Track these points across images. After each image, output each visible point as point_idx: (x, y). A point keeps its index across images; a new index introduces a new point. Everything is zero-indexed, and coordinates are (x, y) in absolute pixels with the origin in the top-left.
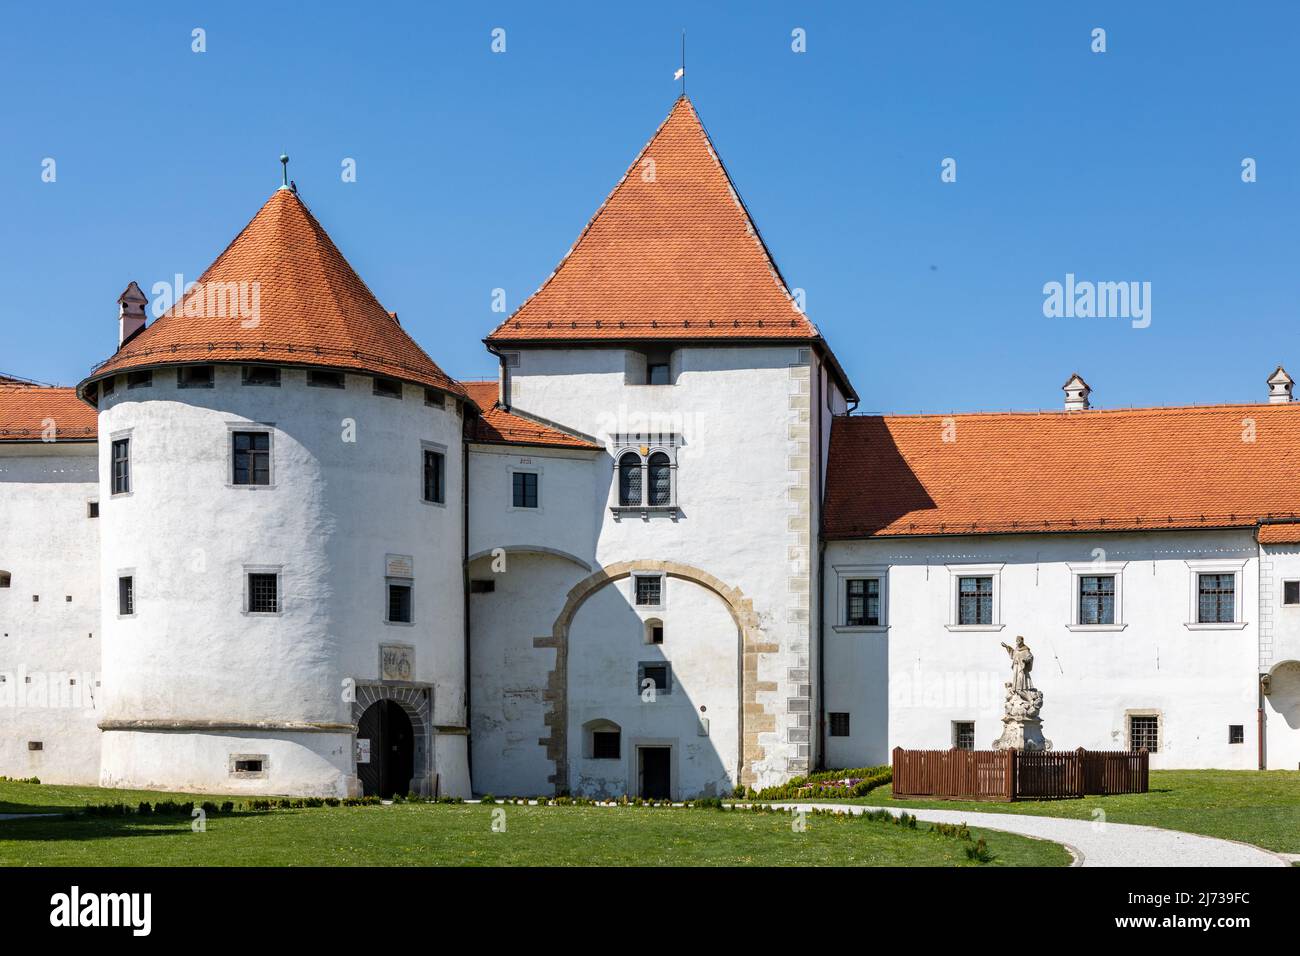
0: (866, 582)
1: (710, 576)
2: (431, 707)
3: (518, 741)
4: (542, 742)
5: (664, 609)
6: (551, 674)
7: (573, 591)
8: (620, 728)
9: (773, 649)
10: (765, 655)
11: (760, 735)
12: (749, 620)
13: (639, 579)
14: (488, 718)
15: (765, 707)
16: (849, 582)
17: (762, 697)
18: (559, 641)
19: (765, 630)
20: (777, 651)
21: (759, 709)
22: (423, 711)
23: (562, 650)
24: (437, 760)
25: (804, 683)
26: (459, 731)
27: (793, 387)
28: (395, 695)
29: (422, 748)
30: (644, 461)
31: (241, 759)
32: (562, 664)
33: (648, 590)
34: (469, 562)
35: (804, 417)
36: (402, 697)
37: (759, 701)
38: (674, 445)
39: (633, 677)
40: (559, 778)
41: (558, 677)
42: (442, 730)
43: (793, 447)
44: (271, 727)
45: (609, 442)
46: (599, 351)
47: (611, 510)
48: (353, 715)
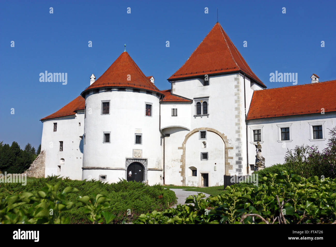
0: (258, 131)
1: (217, 131)
2: (147, 164)
3: (175, 172)
4: (180, 172)
5: (206, 139)
6: (182, 156)
7: (186, 136)
8: (197, 169)
9: (232, 148)
10: (230, 150)
11: (229, 170)
12: (226, 141)
13: (201, 132)
14: (168, 166)
15: (230, 163)
16: (254, 131)
17: (229, 161)
18: (183, 148)
19: (230, 144)
20: (233, 149)
21: (229, 164)
22: (145, 165)
23: (184, 150)
24: (148, 176)
25: (240, 157)
26: (156, 169)
27: (235, 83)
28: (137, 161)
29: (145, 174)
30: (202, 104)
31: (101, 176)
32: (184, 153)
33: (203, 135)
34: (161, 130)
35: (238, 90)
36: (139, 161)
37: (229, 162)
38: (208, 99)
39: (199, 156)
40: (183, 181)
41: (183, 157)
42: (150, 170)
43: (236, 98)
44: (107, 169)
45: (194, 100)
46: (192, 79)
47: (194, 116)
48: (126, 166)
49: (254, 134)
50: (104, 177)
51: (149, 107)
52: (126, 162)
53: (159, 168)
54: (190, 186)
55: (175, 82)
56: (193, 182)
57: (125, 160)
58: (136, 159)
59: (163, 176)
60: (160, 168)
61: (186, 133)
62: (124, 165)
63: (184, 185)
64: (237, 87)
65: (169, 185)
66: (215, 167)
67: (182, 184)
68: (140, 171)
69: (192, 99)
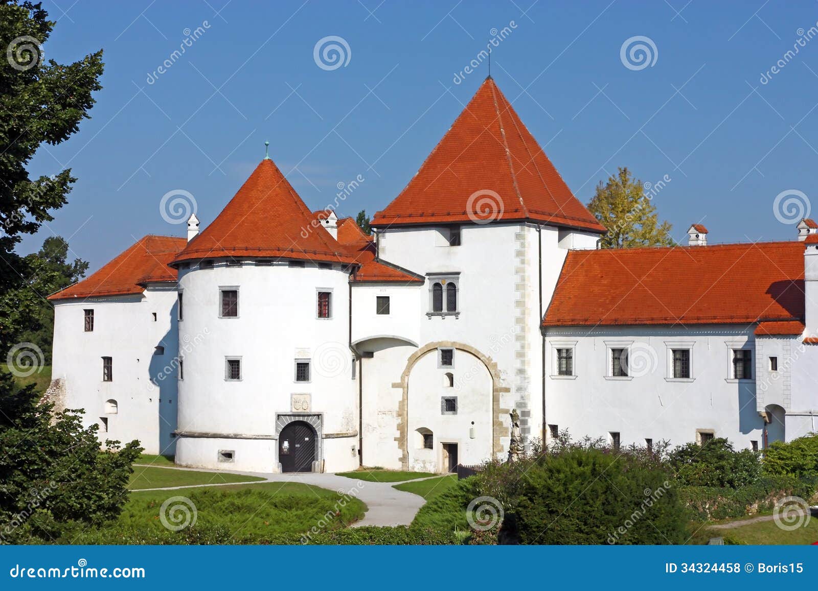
1: (476, 350)
2: (322, 424)
3: (385, 438)
4: (395, 439)
5: (454, 368)
6: (400, 402)
7: (410, 358)
8: (432, 432)
9: (507, 390)
10: (503, 393)
11: (501, 438)
12: (495, 374)
13: (443, 351)
14: (371, 426)
15: (504, 424)
17: (502, 417)
18: (402, 385)
19: (503, 380)
20: (509, 392)
21: (501, 423)
22: (317, 426)
23: (406, 389)
24: (324, 452)
25: (523, 409)
26: (341, 435)
27: (517, 246)
28: (301, 419)
29: (317, 446)
30: (444, 287)
31: (223, 452)
32: (405, 398)
33: (447, 357)
34: (352, 345)
35: (523, 262)
36: (305, 419)
37: (500, 419)
38: (458, 279)
39: (438, 404)
40: (404, 459)
41: (403, 404)
42: (328, 436)
43: (517, 279)
44: (236, 437)
45: (427, 277)
46: (422, 229)
47: (427, 314)
48: (276, 430)
49: (560, 358)
50: (229, 455)
51: (324, 299)
52: (276, 422)
53: (348, 432)
54: (417, 471)
55: (384, 232)
56: (424, 462)
57: (274, 418)
58: (299, 416)
59: (357, 448)
60: (351, 432)
61: (409, 351)
62: (272, 429)
63: (405, 469)
64: (520, 254)
65: (372, 468)
66: (471, 430)
67: (401, 466)
68: (307, 439)
69: (423, 275)
